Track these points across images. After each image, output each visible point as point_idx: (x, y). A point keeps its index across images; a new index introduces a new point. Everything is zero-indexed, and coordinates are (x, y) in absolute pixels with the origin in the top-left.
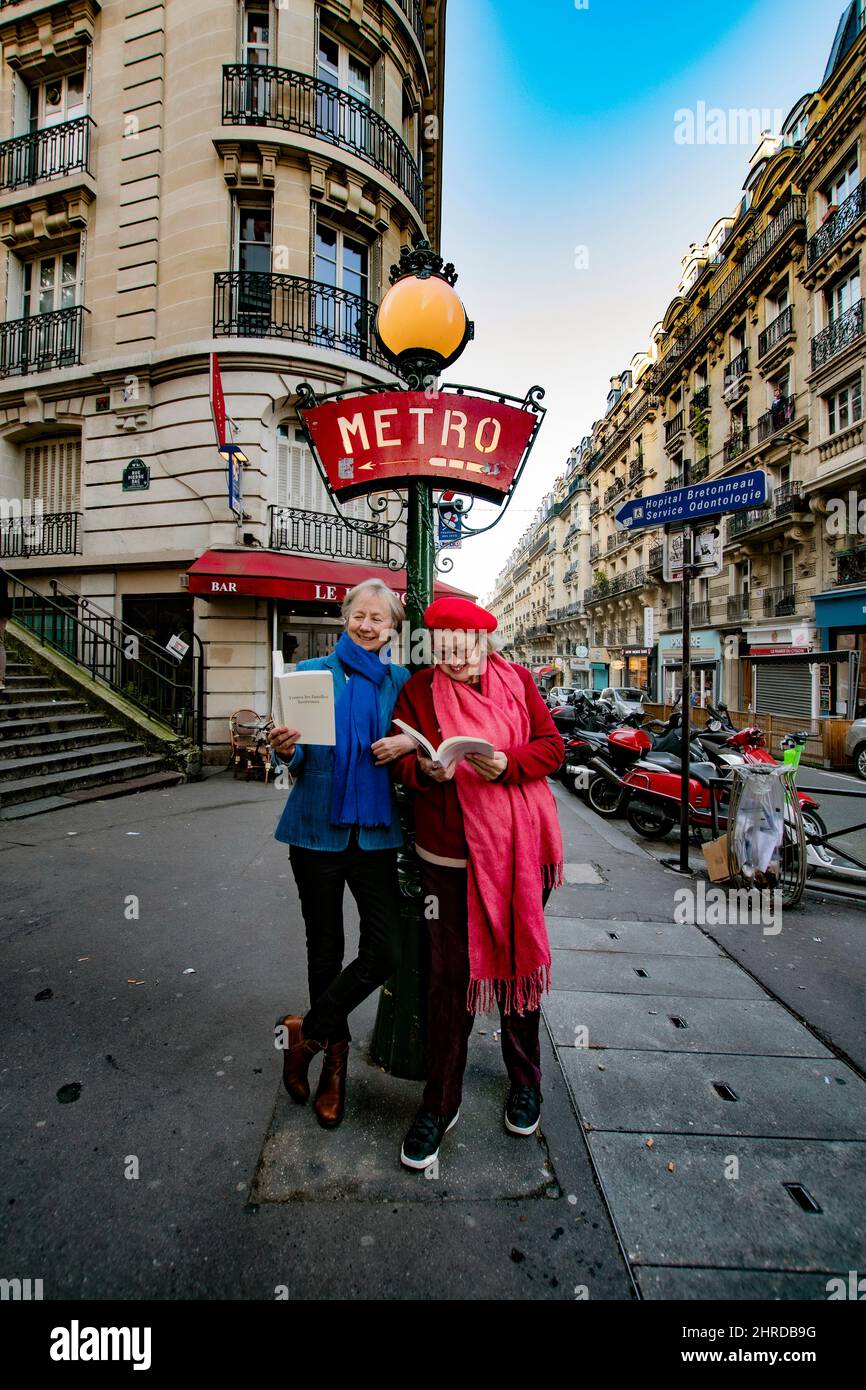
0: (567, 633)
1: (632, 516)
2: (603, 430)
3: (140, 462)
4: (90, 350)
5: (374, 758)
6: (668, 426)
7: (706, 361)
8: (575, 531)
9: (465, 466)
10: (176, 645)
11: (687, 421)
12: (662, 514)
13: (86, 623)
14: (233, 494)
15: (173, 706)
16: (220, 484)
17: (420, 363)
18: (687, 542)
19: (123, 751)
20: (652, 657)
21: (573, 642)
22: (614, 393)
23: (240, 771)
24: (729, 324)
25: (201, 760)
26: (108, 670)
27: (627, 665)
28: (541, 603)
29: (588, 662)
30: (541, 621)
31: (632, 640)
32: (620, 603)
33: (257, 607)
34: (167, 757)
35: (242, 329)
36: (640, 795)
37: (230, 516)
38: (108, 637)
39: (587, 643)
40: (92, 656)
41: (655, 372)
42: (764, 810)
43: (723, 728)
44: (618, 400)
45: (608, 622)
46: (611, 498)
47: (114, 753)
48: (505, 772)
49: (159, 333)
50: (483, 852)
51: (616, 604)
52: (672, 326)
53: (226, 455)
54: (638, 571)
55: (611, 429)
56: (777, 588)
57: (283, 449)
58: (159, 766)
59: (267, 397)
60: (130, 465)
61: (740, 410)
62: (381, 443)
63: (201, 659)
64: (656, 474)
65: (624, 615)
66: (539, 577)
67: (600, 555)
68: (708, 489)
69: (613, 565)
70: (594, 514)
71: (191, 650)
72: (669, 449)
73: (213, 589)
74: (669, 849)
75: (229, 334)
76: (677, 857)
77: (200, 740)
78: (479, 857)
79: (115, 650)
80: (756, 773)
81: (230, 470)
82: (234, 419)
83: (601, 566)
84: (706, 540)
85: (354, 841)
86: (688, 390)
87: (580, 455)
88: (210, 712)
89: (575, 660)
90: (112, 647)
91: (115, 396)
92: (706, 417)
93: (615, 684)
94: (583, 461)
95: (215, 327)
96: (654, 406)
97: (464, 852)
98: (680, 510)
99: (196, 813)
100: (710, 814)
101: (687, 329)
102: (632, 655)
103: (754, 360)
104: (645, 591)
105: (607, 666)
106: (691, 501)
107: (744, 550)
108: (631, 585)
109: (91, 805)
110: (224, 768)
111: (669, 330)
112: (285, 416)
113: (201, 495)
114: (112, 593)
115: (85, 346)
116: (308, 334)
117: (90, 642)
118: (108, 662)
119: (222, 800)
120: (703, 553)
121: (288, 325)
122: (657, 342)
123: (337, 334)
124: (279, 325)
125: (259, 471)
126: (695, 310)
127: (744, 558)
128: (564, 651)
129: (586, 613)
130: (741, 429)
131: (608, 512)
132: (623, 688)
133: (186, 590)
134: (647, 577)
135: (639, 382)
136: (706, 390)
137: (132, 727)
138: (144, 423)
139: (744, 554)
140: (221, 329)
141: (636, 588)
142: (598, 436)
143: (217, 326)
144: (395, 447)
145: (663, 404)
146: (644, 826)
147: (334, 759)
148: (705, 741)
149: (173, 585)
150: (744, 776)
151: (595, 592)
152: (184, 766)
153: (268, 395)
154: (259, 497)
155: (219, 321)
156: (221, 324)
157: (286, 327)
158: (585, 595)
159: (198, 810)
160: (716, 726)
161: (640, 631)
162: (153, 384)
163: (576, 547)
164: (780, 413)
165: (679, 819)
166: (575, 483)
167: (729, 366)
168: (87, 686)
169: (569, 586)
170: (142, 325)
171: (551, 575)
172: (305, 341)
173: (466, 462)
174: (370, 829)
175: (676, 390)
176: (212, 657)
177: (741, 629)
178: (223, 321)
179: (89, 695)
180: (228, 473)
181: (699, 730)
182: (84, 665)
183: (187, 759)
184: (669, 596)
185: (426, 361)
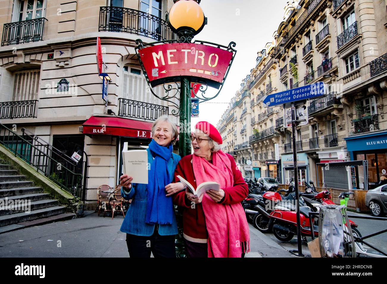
0: (242, 155)
1: (270, 101)
2: (255, 72)
3: (65, 80)
4: (47, 35)
5: (166, 192)
6: (281, 71)
7: (295, 46)
8: (245, 112)
9: (204, 72)
10: (76, 156)
11: (288, 68)
12: (282, 100)
13: (37, 147)
14: (104, 93)
15: (73, 183)
16: (99, 89)
17: (186, 32)
18: (293, 111)
19: (48, 203)
20: (279, 164)
21: (245, 158)
22: (259, 58)
23: (101, 213)
24: (304, 31)
25: (84, 208)
26: (44, 167)
27: (268, 168)
28: (231, 143)
29: (252, 167)
30: (232, 150)
31: (270, 158)
32: (265, 142)
33: (112, 140)
34: (68, 206)
35: (110, 29)
36: (278, 221)
37: (102, 102)
38: (46, 153)
39: (251, 159)
40: (37, 162)
41: (275, 50)
42: (334, 225)
43: (312, 191)
44: (261, 61)
45: (259, 150)
46: (259, 99)
47: (44, 204)
48: (224, 198)
49: (76, 29)
50: (215, 235)
51: (263, 142)
52: (281, 33)
53: (102, 77)
54: (271, 129)
55: (258, 72)
56: (330, 135)
57: (125, 76)
58: (65, 210)
59: (120, 55)
60: (61, 81)
61: (310, 64)
62: (170, 63)
63: (86, 163)
64: (277, 89)
65: (266, 147)
66: (230, 131)
67: (255, 122)
68: (300, 90)
69: (261, 126)
70: (252, 106)
71: (82, 159)
72: (282, 79)
73: (94, 132)
74: (292, 246)
75: (105, 30)
76: (297, 249)
77: (84, 199)
78: (213, 237)
79: (48, 158)
80: (329, 208)
81: (103, 84)
82: (106, 63)
83: (256, 127)
84: (301, 110)
85: (156, 232)
86: (288, 57)
87: (246, 82)
88: (89, 186)
89: (246, 166)
90: (47, 157)
91: (56, 53)
92: (296, 67)
93: (263, 176)
94: (247, 84)
95: (99, 27)
96: (275, 63)
97: (206, 235)
98: (289, 99)
99: (80, 231)
100: (310, 230)
101: (287, 34)
102: (270, 164)
103: (314, 45)
104: (275, 137)
105: (260, 169)
106: (294, 95)
107: (315, 119)
108: (269, 134)
109: (31, 228)
110: (94, 211)
111: (280, 34)
112: (127, 63)
113: (90, 94)
114: (49, 134)
115: (45, 33)
116: (137, 31)
117: (37, 156)
118: (45, 164)
119: (92, 225)
120: (300, 116)
121: (129, 27)
122: (275, 38)
123: (149, 31)
124: (126, 27)
125: (115, 84)
126: (290, 26)
127: (315, 123)
128: (241, 162)
129: (250, 146)
130: (311, 72)
131: (258, 105)
132: (267, 178)
133: (81, 133)
134: (275, 131)
135: (269, 54)
136: (296, 57)
137: (53, 193)
138: (68, 64)
139: (315, 121)
140: (102, 28)
141: (271, 136)
142: (253, 75)
143: (100, 27)
144: (175, 64)
145: (279, 62)
146: (280, 236)
147: (148, 193)
148: (304, 197)
149: (76, 131)
150: (324, 210)
151: (254, 138)
152: (76, 210)
153: (120, 54)
154: (115, 94)
155: (101, 25)
156: (102, 26)
157: (128, 28)
158: (250, 139)
159: (81, 229)
160: (309, 190)
161: (273, 154)
162: (72, 49)
163: (245, 119)
164: (326, 65)
165: (296, 232)
166: (244, 93)
167: (305, 47)
168: (34, 175)
169: (243, 135)
170: (69, 26)
171: (235, 131)
172: (136, 33)
173: (204, 71)
174: (164, 225)
175: (284, 57)
176: (91, 162)
177: (315, 152)
178: (103, 25)
179: (35, 178)
180: (102, 85)
181: (302, 193)
182: (34, 166)
183: (77, 207)
184: (284, 139)
185: (188, 32)
